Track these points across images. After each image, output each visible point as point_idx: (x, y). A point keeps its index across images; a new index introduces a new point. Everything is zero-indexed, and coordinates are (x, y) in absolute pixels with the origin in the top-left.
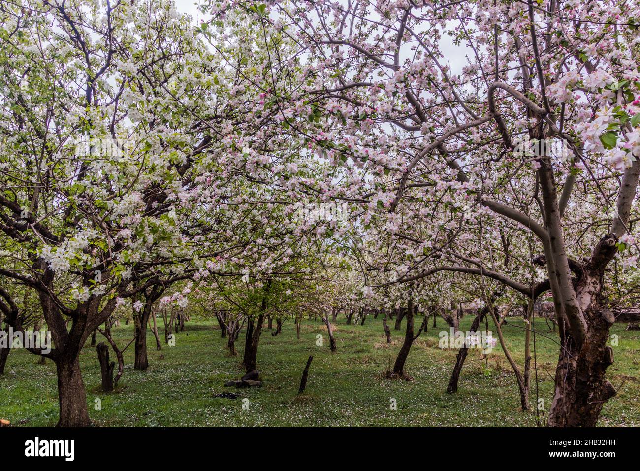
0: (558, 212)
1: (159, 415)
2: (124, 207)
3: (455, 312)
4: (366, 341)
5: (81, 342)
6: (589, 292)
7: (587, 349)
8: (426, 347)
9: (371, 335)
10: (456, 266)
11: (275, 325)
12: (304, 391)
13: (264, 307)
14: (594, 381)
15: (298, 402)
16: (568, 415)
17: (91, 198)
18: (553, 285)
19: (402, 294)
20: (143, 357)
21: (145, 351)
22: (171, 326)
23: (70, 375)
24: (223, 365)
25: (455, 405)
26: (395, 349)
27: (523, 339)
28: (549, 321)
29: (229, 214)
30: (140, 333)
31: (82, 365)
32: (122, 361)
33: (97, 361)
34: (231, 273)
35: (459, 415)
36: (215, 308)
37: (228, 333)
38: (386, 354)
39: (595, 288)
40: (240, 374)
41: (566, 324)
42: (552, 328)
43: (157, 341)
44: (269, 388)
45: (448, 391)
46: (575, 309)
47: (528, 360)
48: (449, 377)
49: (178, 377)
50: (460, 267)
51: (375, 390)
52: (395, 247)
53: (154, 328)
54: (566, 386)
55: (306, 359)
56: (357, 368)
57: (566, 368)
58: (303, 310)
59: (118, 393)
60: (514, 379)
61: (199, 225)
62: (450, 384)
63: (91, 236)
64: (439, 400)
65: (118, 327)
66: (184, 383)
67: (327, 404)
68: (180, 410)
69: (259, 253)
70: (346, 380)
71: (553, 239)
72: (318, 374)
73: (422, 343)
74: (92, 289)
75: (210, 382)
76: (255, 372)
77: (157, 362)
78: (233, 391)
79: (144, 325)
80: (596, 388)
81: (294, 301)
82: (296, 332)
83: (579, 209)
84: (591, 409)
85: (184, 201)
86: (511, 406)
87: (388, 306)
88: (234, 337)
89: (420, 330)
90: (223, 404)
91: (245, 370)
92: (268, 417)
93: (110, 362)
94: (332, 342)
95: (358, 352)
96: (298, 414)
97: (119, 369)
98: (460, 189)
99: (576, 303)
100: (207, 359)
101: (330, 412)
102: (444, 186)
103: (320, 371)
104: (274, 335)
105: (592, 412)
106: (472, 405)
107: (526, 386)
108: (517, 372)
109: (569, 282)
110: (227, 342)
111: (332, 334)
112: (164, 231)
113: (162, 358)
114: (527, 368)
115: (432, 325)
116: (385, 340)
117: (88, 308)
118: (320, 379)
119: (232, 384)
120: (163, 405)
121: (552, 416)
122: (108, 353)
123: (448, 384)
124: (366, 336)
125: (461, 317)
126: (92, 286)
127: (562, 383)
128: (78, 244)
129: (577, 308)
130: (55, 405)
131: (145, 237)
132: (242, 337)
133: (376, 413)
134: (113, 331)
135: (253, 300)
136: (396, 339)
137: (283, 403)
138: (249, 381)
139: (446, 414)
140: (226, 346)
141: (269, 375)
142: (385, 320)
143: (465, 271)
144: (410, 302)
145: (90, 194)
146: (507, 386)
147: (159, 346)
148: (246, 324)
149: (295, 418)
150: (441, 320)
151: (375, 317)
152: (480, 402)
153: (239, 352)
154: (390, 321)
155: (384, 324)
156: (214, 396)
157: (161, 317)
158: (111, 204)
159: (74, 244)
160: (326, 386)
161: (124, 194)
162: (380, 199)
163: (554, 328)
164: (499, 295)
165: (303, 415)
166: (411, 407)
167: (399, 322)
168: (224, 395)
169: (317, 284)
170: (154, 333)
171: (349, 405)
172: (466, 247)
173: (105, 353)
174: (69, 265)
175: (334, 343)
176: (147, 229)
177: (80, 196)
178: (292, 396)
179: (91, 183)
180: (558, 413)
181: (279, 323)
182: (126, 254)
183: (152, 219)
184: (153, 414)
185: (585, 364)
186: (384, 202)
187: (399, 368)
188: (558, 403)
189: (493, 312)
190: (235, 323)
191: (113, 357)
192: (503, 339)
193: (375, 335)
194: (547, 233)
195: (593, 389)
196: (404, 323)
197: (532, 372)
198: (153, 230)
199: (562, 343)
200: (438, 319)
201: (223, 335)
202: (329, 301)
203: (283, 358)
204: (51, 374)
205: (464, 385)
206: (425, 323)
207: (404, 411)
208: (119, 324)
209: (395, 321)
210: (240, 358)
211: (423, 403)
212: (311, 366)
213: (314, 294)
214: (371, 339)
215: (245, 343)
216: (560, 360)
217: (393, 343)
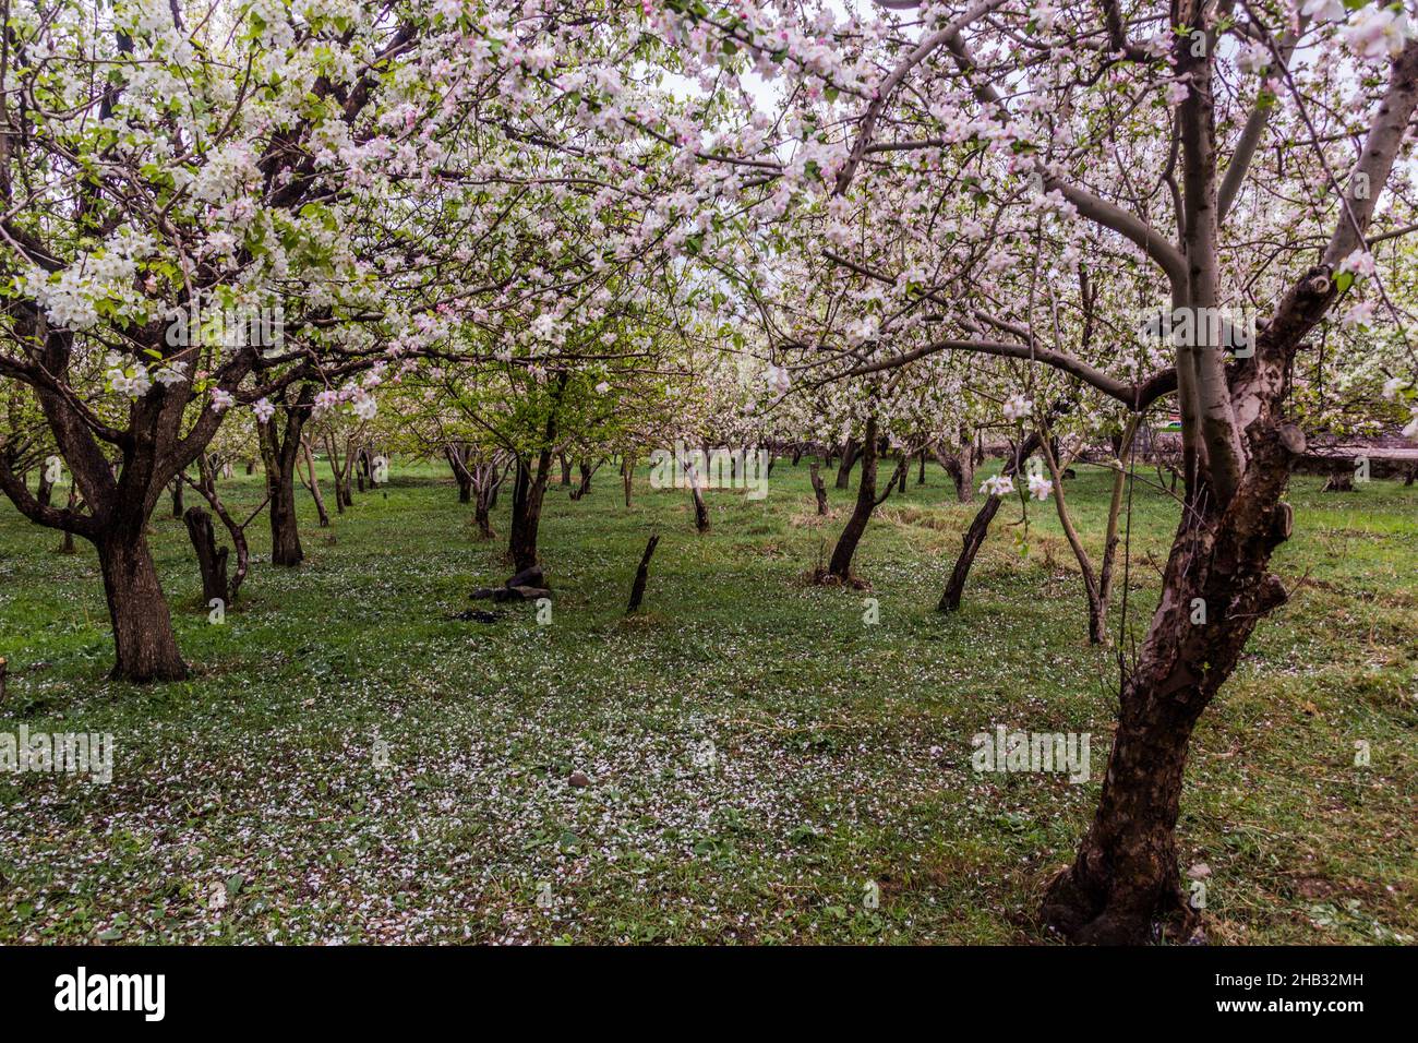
0: (1214, 210)
1: (332, 653)
2: (212, 178)
3: (967, 452)
4: (772, 511)
5: (148, 502)
6: (1259, 395)
7: (1238, 510)
8: (899, 523)
9: (784, 499)
10: (976, 338)
11: (576, 476)
12: (640, 608)
13: (550, 434)
14: (1245, 575)
15: (626, 629)
16: (1182, 642)
17: (133, 162)
18: (1184, 378)
19: (853, 409)
20: (289, 539)
21: (294, 527)
22: (349, 478)
23: (132, 568)
24: (465, 558)
25: (954, 634)
26: (834, 527)
27: (1105, 508)
28: (1164, 471)
29: (463, 212)
30: (279, 491)
31: (156, 555)
32: (245, 546)
33: (190, 547)
34: (476, 355)
35: (960, 654)
36: (442, 436)
37: (475, 491)
38: (814, 536)
39: (1272, 385)
40: (501, 576)
41: (1201, 461)
42: (1169, 486)
43: (320, 508)
44: (565, 602)
45: (942, 608)
46: (1225, 426)
47: (1111, 544)
48: (944, 581)
49: (368, 581)
50: (986, 342)
51: (789, 607)
52: (844, 298)
53: (310, 482)
54: (1185, 585)
55: (643, 546)
56: (752, 564)
57: (1189, 551)
58: (639, 444)
59: (241, 610)
60: (1080, 584)
61: (398, 244)
62: (947, 595)
63: (140, 249)
64: (921, 625)
65: (230, 480)
66: (383, 592)
67: (688, 633)
68: (377, 644)
69: (536, 302)
70: (728, 587)
71: (1196, 272)
72: (670, 576)
73: (892, 515)
74: (155, 369)
75: (440, 590)
76: (535, 569)
77: (322, 551)
78: (489, 608)
79: (286, 472)
80: (1246, 588)
81: (617, 422)
82: (623, 492)
83: (1260, 217)
84: (1231, 629)
85: (354, 168)
86: (1067, 637)
87: (821, 432)
88: (489, 501)
89: (890, 486)
90: (468, 633)
91: (514, 567)
92: (564, 659)
93: (217, 548)
94: (701, 511)
95: (755, 532)
96: (628, 652)
97: (240, 562)
98: (998, 138)
99: (1229, 413)
100: (431, 545)
101: (693, 648)
102: (962, 132)
103: (673, 569)
104: (575, 497)
105: (1232, 635)
106: (987, 634)
107: (1102, 595)
108: (1086, 569)
109: (1219, 369)
110: (474, 510)
111: (699, 494)
112: (313, 245)
113: (332, 542)
114: (1108, 562)
115: (917, 478)
116: (814, 508)
117: (154, 428)
118: (674, 586)
119: (486, 594)
120: (340, 633)
121: (1149, 645)
122: (211, 530)
123: (941, 594)
124: (775, 500)
125: (979, 464)
126: (153, 364)
127: (1178, 580)
128: (111, 266)
129: (1229, 425)
130: (105, 633)
131: (268, 255)
132: (505, 502)
133: (789, 650)
134: (220, 487)
135: (524, 418)
136: (838, 506)
137: (594, 630)
138: (522, 588)
139: (933, 651)
140: (470, 519)
141: (565, 578)
142: (815, 467)
143: (995, 351)
144: (872, 425)
145: (129, 153)
146: (1064, 598)
147: (324, 519)
148: (511, 475)
149: (619, 660)
150: (935, 471)
151: (795, 462)
152: (1004, 629)
153: (499, 531)
154: (827, 471)
155: (814, 476)
156: (447, 618)
157: (325, 459)
158: (180, 176)
159: (101, 266)
160: (686, 598)
161: (210, 148)
162: (813, 157)
163: (1173, 486)
164: (1065, 409)
165: (636, 653)
166: (862, 638)
167: (845, 471)
168: (469, 615)
169: (668, 382)
170: (312, 490)
171: (733, 635)
172: (1002, 301)
173: (205, 529)
174: (94, 313)
175: (705, 514)
176: (270, 234)
177: (105, 155)
178: (613, 619)
179: (129, 123)
180: (1162, 640)
181: (585, 471)
182: (226, 292)
183: (283, 215)
184: (318, 651)
185: (1230, 540)
186: (820, 164)
187: (840, 564)
188: (1165, 619)
189: (1047, 445)
190: (489, 470)
191: (222, 537)
192: (1065, 506)
193: (793, 499)
194: (1184, 262)
195: (1241, 591)
196: (856, 475)
197: (1117, 570)
198: (288, 241)
199: (1188, 500)
200: (930, 468)
201: (464, 497)
202: (695, 423)
203: (594, 543)
204: (90, 574)
205: (976, 597)
206: (902, 472)
207: (846, 646)
208: (232, 473)
209: (836, 471)
210: (502, 543)
211: (888, 632)
212: (654, 559)
213: (663, 407)
214: (784, 506)
215: (511, 516)
216: (1180, 534)
217: (831, 514)
